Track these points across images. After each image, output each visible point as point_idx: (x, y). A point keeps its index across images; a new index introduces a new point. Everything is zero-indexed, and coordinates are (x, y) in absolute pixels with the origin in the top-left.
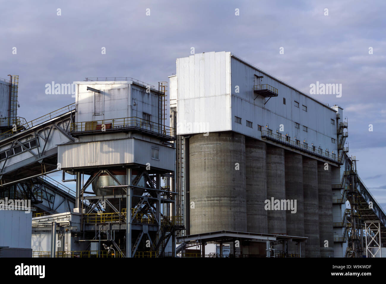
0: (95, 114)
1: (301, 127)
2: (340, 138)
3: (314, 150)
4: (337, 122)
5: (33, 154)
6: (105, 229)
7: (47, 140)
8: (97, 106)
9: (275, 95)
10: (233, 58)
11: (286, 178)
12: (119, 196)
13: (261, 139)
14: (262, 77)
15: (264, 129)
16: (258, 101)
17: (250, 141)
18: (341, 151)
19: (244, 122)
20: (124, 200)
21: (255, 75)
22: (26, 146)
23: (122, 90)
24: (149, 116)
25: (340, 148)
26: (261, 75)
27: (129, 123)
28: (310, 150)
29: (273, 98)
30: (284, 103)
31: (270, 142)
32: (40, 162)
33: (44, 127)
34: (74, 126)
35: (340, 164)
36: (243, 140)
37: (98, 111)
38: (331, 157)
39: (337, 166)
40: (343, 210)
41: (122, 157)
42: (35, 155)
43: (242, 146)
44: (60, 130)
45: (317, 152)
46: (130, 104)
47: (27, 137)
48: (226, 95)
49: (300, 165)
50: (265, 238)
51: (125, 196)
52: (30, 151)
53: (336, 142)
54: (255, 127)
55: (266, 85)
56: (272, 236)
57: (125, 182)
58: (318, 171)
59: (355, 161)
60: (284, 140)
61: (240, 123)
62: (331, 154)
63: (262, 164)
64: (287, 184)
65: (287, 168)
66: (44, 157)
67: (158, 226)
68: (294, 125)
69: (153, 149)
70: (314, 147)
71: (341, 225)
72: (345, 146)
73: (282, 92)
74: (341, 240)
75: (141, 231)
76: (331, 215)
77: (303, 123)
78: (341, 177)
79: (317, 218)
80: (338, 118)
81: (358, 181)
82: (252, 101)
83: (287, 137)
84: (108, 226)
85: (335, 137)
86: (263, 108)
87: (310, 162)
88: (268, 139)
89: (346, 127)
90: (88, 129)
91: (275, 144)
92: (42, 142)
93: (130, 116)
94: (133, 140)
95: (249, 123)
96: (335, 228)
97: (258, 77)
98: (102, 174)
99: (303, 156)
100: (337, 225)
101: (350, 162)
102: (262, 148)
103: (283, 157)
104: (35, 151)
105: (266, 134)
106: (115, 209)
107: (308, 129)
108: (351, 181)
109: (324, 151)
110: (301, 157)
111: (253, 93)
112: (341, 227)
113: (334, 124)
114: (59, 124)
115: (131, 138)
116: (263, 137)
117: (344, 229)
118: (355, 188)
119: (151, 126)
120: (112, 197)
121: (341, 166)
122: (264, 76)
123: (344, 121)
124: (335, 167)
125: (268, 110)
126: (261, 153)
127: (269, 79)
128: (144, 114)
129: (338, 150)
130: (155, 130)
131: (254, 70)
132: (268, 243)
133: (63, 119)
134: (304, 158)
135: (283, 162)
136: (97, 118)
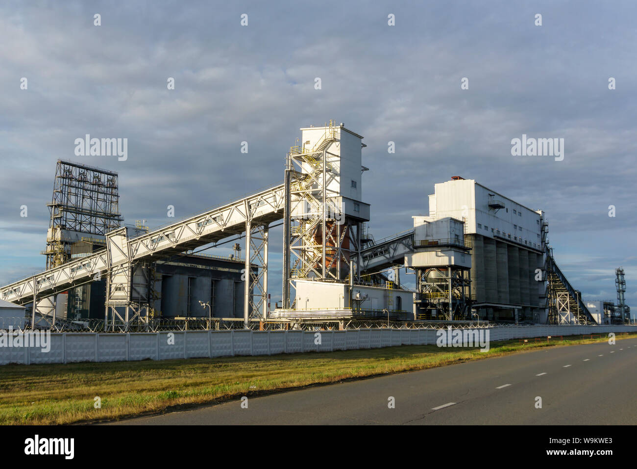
0: (427, 236)
1: (518, 228)
2: (543, 234)
3: (526, 243)
4: (541, 222)
5: (386, 257)
6: (435, 302)
7: (395, 250)
8: (428, 231)
9: (503, 207)
10: (476, 184)
11: (509, 264)
12: (444, 283)
13: (493, 238)
14: (494, 195)
15: (495, 231)
16: (492, 212)
17: (486, 239)
18: (543, 243)
19: (483, 227)
20: (447, 286)
21: (489, 194)
22: (381, 252)
23: (444, 222)
24: (458, 236)
25: (543, 241)
26: (493, 194)
27: (450, 242)
28: (524, 243)
29: (501, 210)
30: (507, 212)
31: (499, 240)
32: (391, 262)
33: (393, 242)
34: (413, 242)
35: (543, 252)
36: (482, 239)
37: (428, 234)
38: (537, 248)
39: (541, 254)
40: (545, 286)
41: (450, 260)
42: (387, 258)
43: (482, 243)
44: (403, 244)
45: (528, 245)
46: (449, 230)
47: (381, 248)
48: (471, 209)
49: (517, 254)
50: (514, 307)
51: (447, 283)
52: (384, 255)
53: (540, 236)
54: (490, 229)
55: (496, 200)
56: (519, 306)
57: (447, 275)
58: (529, 258)
59: (552, 249)
60: (507, 238)
61: (481, 228)
62: (537, 246)
63: (494, 255)
64: (509, 268)
65: (509, 257)
66: (393, 259)
67: (463, 300)
68: (513, 226)
69: (462, 255)
70: (526, 241)
71: (544, 296)
72: (547, 239)
73: (507, 205)
74: (544, 307)
75: (456, 303)
76: (538, 289)
77: (519, 225)
78: (544, 262)
79: (528, 291)
80: (541, 220)
81: (554, 264)
82: (488, 212)
83: (509, 235)
84: (438, 300)
85: (540, 233)
86: (494, 216)
87: (523, 252)
88: (498, 237)
89: (547, 225)
90: (422, 244)
91: (501, 241)
92: (392, 251)
93: (449, 237)
94: (453, 251)
95: (486, 227)
96: (540, 298)
97: (491, 195)
98: (432, 270)
99: (519, 248)
100: (541, 296)
101: (548, 250)
102: (493, 244)
103: (506, 249)
104: (387, 256)
105: (496, 234)
106: (442, 291)
107: (522, 229)
108: (549, 264)
109: (532, 244)
110: (518, 249)
111: (488, 206)
112: (544, 298)
113: (538, 224)
114: (402, 240)
115: (451, 250)
116: (494, 236)
117: (546, 299)
118: (552, 269)
119: (459, 242)
120: (440, 283)
121: (544, 254)
122: (496, 195)
123: (545, 221)
124: (539, 254)
125: (497, 218)
126: (493, 247)
127: (500, 197)
128: (456, 235)
129: (542, 242)
130: (461, 244)
131: (488, 191)
132: (516, 310)
133: (405, 238)
134: (520, 249)
135: (507, 253)
136: (428, 238)
